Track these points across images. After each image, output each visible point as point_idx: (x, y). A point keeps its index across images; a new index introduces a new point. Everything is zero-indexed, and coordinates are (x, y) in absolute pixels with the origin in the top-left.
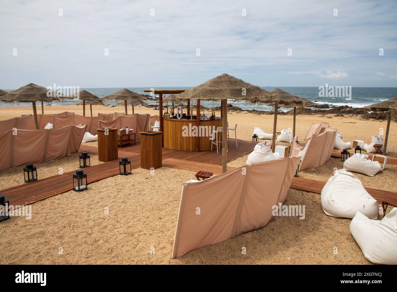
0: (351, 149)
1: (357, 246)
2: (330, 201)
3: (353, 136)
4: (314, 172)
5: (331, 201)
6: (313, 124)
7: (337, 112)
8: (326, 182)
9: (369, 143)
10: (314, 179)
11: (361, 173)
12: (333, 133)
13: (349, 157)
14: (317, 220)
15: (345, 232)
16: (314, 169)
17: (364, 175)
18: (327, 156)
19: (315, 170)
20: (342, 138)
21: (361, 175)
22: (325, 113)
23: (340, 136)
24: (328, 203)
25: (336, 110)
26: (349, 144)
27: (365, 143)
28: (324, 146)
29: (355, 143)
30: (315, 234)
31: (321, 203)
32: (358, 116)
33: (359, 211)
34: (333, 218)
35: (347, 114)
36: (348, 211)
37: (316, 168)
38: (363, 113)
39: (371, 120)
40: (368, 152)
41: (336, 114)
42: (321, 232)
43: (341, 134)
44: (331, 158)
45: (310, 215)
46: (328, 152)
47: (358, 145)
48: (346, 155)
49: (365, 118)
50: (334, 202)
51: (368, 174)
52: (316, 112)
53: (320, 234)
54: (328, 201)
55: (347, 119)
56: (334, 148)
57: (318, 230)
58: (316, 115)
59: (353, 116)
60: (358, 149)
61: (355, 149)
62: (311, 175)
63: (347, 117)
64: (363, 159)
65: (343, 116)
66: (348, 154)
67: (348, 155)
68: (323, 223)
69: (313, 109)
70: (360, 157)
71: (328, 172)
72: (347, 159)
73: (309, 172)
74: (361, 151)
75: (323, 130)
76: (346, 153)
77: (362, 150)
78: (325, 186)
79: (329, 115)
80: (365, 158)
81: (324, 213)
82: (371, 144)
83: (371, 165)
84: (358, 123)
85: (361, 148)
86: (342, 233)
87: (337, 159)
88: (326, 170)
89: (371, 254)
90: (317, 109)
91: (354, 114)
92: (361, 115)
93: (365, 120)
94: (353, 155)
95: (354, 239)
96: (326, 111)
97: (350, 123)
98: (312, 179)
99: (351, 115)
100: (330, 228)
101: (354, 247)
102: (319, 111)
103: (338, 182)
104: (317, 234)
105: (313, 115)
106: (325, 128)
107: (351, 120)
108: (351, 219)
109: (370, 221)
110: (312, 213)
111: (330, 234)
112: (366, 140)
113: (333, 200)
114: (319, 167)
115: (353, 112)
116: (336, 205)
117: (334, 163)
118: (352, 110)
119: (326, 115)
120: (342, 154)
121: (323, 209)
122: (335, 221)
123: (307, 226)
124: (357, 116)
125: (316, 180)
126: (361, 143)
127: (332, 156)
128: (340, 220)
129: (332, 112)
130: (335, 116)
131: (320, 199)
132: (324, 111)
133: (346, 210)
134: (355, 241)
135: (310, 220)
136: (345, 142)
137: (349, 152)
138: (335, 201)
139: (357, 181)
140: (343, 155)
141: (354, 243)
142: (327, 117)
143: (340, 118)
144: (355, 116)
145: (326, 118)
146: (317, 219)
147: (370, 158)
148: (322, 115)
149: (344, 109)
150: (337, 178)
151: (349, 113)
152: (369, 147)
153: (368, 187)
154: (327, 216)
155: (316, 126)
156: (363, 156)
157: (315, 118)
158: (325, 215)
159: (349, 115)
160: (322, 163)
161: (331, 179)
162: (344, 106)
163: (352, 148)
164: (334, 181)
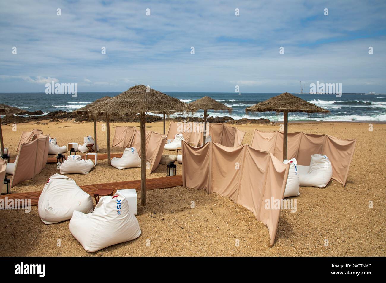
0: (68, 152)
1: (78, 244)
2: (47, 209)
3: (68, 139)
4: (30, 183)
5: (49, 209)
6: (24, 133)
7: (52, 118)
8: (42, 191)
9: (82, 143)
10: (30, 191)
11: (76, 173)
12: (45, 139)
13: (65, 160)
14: (36, 234)
15: (66, 235)
16: (28, 181)
17: (80, 175)
18: (42, 164)
19: (31, 181)
20: (57, 143)
21: (78, 175)
22: (39, 120)
23: (55, 141)
24: (46, 212)
25: (51, 115)
26: (64, 147)
27: (79, 145)
28: (36, 154)
29: (70, 146)
30: (35, 249)
31: (39, 214)
32: (73, 119)
33: (76, 210)
34: (54, 225)
35: (62, 119)
36: (67, 213)
37: (32, 178)
38: (76, 117)
39: (84, 123)
40: (82, 152)
41: (51, 120)
42: (42, 244)
43: (56, 139)
44: (48, 165)
45: (28, 231)
46: (42, 159)
47: (73, 147)
48: (62, 159)
49: (78, 121)
50: (52, 209)
51: (83, 173)
52: (29, 119)
53: (40, 247)
54: (45, 209)
55: (63, 124)
56: (49, 154)
57: (38, 244)
58: (30, 122)
59: (67, 120)
60: (73, 151)
61: (70, 152)
62: (27, 188)
63: (62, 122)
64: (77, 160)
65: (58, 121)
66: (64, 157)
67: (64, 159)
68: (44, 234)
69: (26, 116)
70: (74, 159)
71: (45, 180)
72: (63, 162)
73: (24, 185)
74: (76, 153)
75: (35, 137)
76: (61, 157)
77: (77, 151)
78: (41, 195)
79: (44, 121)
80: (79, 158)
81: (44, 223)
82: (84, 144)
83: (84, 164)
84: (73, 126)
85: (75, 150)
86: (63, 237)
87: (53, 165)
88: (43, 178)
89: (89, 245)
90: (30, 116)
91: (69, 118)
92: (75, 119)
93: (79, 123)
94: (68, 158)
95: (75, 238)
96: (41, 117)
97: (65, 127)
98: (28, 191)
99: (66, 119)
100: (50, 237)
101: (75, 245)
102: (32, 118)
103: (53, 188)
104: (38, 249)
105: (26, 122)
106: (37, 135)
107: (66, 124)
108: (69, 220)
109: (86, 216)
110: (30, 229)
111: (52, 242)
112: (80, 142)
113: (50, 208)
114: (35, 177)
115: (67, 116)
116: (54, 211)
117: (51, 170)
118: (66, 115)
119: (41, 122)
120: (57, 158)
121: (42, 220)
122: (56, 227)
123: (26, 244)
124: (71, 120)
125: (32, 191)
126: (75, 145)
127: (48, 163)
128: (60, 224)
129: (46, 118)
130: (50, 122)
131: (37, 210)
132: (38, 118)
133: (64, 213)
134: (76, 239)
135: (28, 237)
136: (61, 146)
137: (64, 156)
138: (52, 207)
139: (71, 183)
140: (59, 159)
141: (75, 242)
142: (42, 124)
143: (56, 123)
144: (69, 120)
145: (40, 124)
146: (36, 232)
147: (83, 157)
148: (36, 122)
149: (58, 114)
150: (51, 184)
151: (64, 118)
152: (82, 148)
153: (84, 185)
154: (47, 226)
155: (29, 134)
156: (76, 157)
157: (29, 125)
158: (45, 226)
159: (64, 120)
160: (37, 172)
161: (46, 186)
162: (58, 111)
163: (67, 150)
164: (49, 188)
